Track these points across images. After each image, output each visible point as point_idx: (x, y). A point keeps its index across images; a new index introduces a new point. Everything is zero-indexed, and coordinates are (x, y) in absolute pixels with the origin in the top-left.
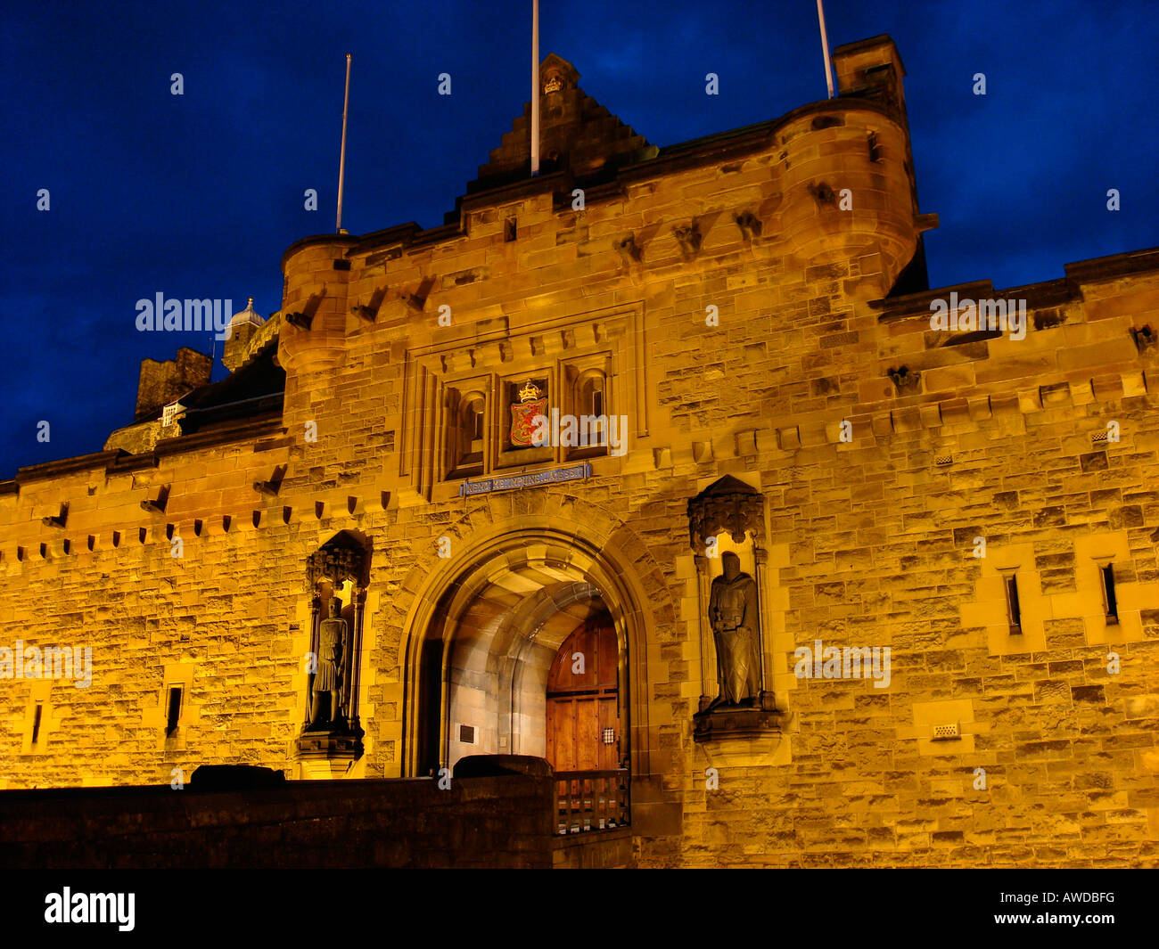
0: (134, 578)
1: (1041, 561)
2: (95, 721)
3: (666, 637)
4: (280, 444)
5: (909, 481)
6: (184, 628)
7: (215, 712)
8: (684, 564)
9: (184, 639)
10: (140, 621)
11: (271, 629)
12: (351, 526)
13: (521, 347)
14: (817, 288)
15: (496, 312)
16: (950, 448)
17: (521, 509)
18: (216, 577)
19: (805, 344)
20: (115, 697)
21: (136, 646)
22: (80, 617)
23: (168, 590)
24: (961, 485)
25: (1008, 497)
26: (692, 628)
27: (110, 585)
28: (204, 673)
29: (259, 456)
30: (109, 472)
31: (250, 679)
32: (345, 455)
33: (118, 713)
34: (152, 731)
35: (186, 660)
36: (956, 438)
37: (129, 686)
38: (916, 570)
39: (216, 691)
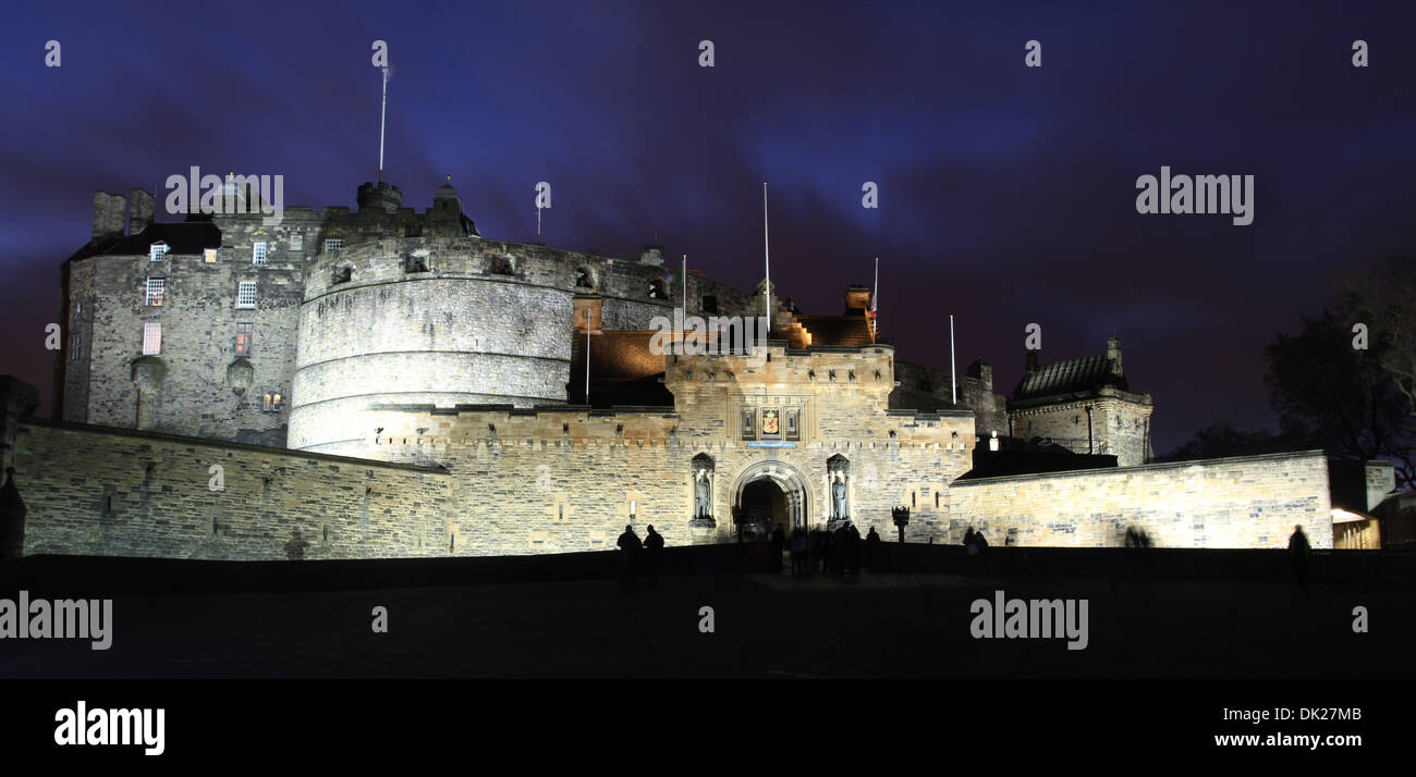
0: (607, 458)
1: (922, 489)
2: (594, 511)
3: (819, 499)
4: (675, 417)
5: (890, 463)
6: (634, 480)
7: (652, 511)
8: (825, 478)
9: (635, 484)
10: (612, 475)
11: (675, 483)
12: (706, 451)
13: (771, 400)
14: (869, 401)
15: (763, 386)
16: (901, 456)
17: (771, 454)
18: (648, 462)
19: (865, 418)
20: (603, 503)
21: (611, 485)
22: (579, 471)
23: (625, 465)
24: (903, 466)
25: (915, 471)
26: (827, 497)
27: (593, 460)
28: (645, 496)
29: (665, 420)
30: (590, 415)
31: (668, 500)
32: (705, 426)
33: (606, 509)
34: (623, 516)
35: (637, 491)
36: (904, 453)
37: (609, 499)
38: (889, 487)
39: (652, 504)
